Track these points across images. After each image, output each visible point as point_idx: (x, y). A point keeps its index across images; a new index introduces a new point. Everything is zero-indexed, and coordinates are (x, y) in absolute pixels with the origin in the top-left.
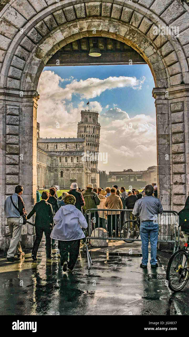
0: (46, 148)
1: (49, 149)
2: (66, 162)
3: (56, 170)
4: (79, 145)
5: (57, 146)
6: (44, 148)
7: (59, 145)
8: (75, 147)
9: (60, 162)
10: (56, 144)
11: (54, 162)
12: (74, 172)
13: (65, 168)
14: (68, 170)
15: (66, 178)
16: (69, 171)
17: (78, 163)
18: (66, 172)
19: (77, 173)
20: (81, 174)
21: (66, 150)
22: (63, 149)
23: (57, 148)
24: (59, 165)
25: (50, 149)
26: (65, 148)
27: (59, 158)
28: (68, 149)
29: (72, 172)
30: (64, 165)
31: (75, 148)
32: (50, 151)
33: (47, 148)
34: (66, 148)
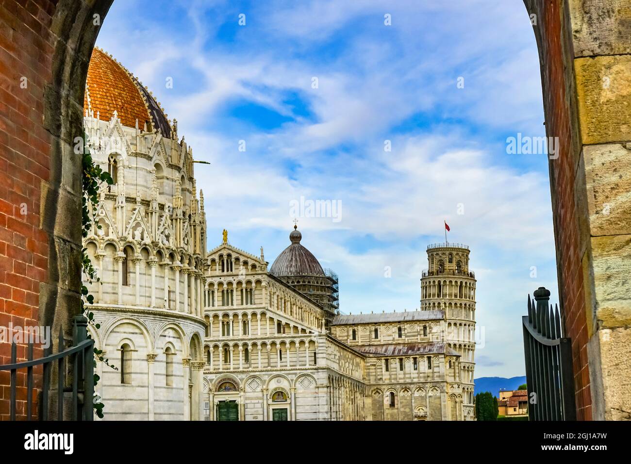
0: (351, 337)
1: (357, 340)
2: (401, 369)
3: (377, 392)
4: (431, 328)
5: (376, 331)
6: (346, 338)
7: (382, 329)
8: (422, 332)
9: (387, 370)
10: (373, 328)
11: (371, 371)
12: (423, 394)
13: (398, 386)
14: (406, 390)
15: (402, 410)
16: (410, 393)
17: (431, 371)
18: (402, 394)
19: (430, 397)
20: (440, 398)
21: (400, 342)
22: (391, 338)
23: (376, 337)
24: (384, 378)
25: (360, 341)
26: (397, 335)
27: (383, 361)
28: (405, 339)
29: (417, 394)
30: (395, 379)
31: (420, 335)
32: (360, 344)
33: (354, 338)
34: (400, 336)
